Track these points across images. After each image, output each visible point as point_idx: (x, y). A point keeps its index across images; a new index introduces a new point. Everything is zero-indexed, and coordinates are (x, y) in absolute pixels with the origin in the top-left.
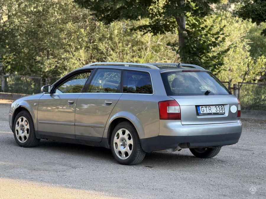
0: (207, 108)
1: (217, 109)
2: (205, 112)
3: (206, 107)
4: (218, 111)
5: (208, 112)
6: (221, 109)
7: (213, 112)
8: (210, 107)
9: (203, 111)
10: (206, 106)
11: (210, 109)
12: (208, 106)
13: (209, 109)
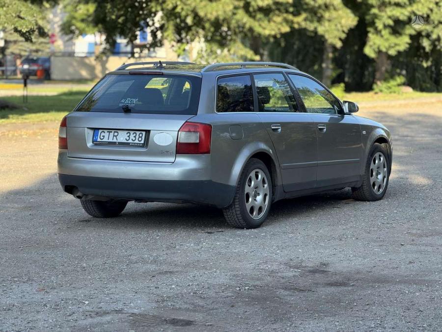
0: (112, 134)
1: (129, 136)
2: (106, 140)
3: (110, 132)
4: (131, 139)
5: (111, 140)
6: (137, 137)
7: (119, 141)
8: (116, 132)
9: (102, 138)
10: (110, 130)
11: (116, 136)
12: (113, 131)
13: (114, 136)
